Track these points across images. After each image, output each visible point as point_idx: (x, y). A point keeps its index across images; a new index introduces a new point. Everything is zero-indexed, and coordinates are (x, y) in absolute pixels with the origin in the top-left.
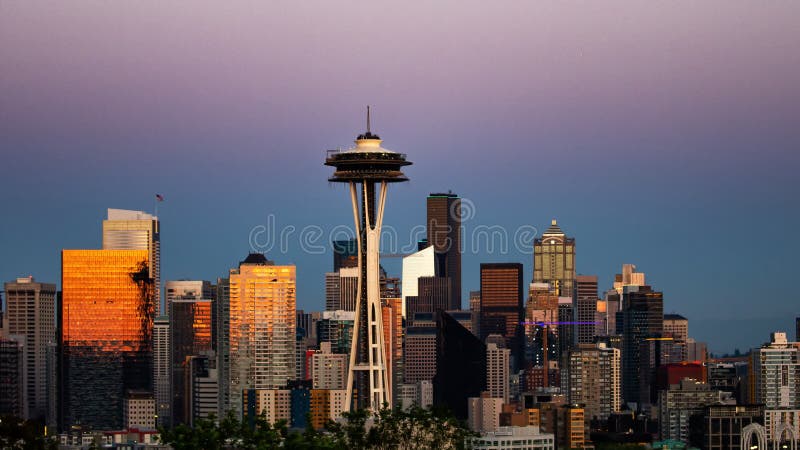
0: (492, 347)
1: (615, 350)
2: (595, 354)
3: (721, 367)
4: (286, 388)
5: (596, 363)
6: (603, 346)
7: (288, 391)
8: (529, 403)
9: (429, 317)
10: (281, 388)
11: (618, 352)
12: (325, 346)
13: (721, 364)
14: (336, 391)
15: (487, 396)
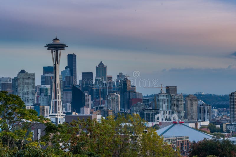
0: (86, 94)
1: (119, 95)
2: (114, 96)
3: (145, 99)
4: (33, 105)
5: (114, 98)
6: (115, 94)
7: (34, 106)
8: (97, 109)
9: (69, 87)
10: (32, 106)
11: (119, 96)
12: (42, 94)
13: (145, 98)
14: (47, 106)
15: (85, 107)
